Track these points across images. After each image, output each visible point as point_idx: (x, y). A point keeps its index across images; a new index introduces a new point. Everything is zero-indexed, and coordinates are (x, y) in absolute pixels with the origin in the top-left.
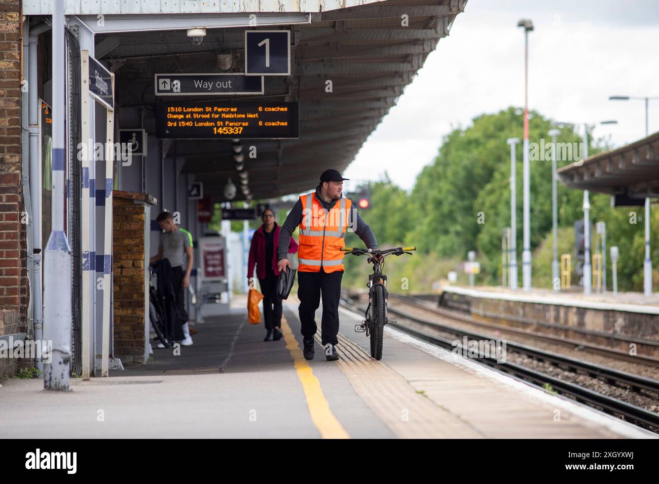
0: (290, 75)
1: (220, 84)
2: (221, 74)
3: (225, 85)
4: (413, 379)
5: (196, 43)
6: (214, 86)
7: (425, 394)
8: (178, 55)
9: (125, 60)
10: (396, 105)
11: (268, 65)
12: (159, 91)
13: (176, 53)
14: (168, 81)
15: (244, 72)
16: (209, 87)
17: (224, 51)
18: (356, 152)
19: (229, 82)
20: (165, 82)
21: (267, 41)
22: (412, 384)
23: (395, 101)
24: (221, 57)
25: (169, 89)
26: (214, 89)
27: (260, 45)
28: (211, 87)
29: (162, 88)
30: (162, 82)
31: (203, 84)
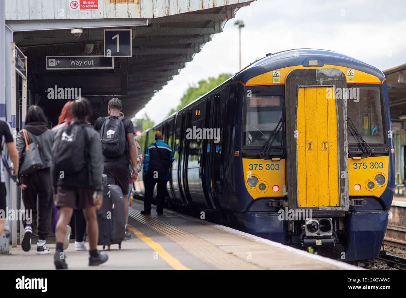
0: (132, 57)
1: (86, 63)
2: (87, 56)
3: (90, 63)
4: (220, 245)
5: (76, 37)
6: (83, 63)
7: (234, 254)
8: (60, 44)
9: (27, 48)
10: (179, 74)
11: (118, 50)
12: (49, 67)
13: (59, 44)
14: (54, 60)
15: (103, 55)
16: (79, 64)
17: (90, 42)
18: (147, 102)
19: (92, 61)
20: (52, 61)
21: (117, 36)
22: (221, 247)
23: (179, 71)
24: (88, 46)
25: (55, 65)
26: (83, 66)
27: (113, 38)
28: (81, 64)
29: (50, 65)
30: (50, 61)
31: (76, 62)
